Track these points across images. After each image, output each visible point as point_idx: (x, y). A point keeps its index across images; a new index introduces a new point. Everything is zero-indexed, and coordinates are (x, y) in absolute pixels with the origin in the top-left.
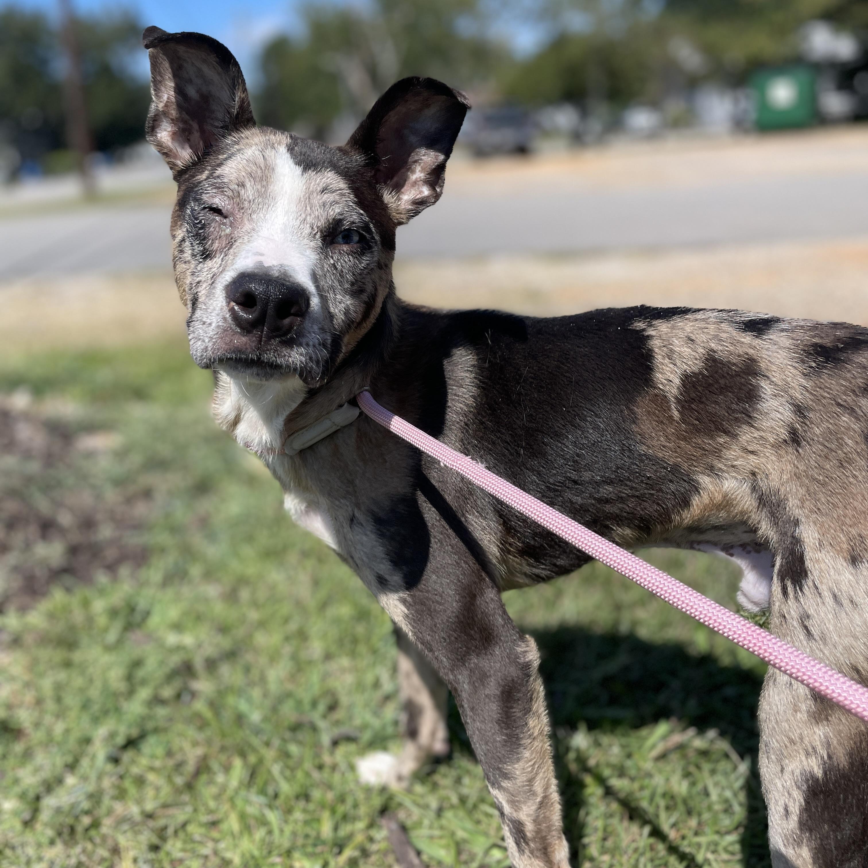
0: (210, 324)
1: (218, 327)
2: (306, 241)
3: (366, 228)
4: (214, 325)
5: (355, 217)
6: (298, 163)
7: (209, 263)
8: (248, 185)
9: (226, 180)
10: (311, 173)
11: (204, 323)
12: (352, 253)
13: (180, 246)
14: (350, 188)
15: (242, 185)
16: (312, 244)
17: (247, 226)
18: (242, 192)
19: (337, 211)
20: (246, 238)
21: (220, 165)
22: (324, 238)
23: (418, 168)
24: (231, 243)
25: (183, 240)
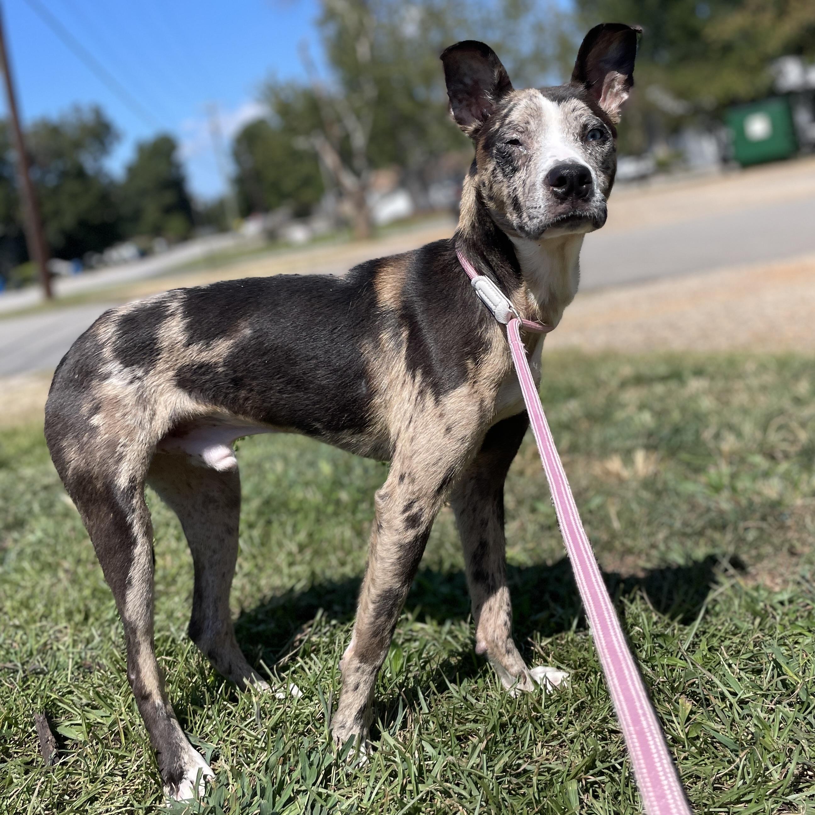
0: (540, 207)
1: (545, 207)
2: (573, 144)
3: (602, 126)
4: (542, 206)
5: (594, 122)
6: (553, 100)
7: (518, 175)
8: (532, 122)
9: (516, 123)
10: (563, 103)
11: (536, 208)
12: (598, 145)
13: (493, 174)
14: (588, 106)
15: (528, 123)
16: (577, 145)
17: (536, 145)
18: (529, 127)
19: (585, 119)
20: (538, 153)
21: (506, 116)
22: (582, 140)
23: (616, 83)
24: (528, 158)
25: (495, 169)
